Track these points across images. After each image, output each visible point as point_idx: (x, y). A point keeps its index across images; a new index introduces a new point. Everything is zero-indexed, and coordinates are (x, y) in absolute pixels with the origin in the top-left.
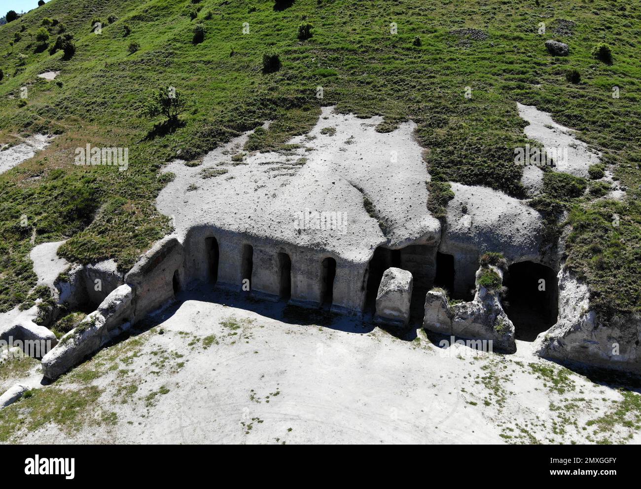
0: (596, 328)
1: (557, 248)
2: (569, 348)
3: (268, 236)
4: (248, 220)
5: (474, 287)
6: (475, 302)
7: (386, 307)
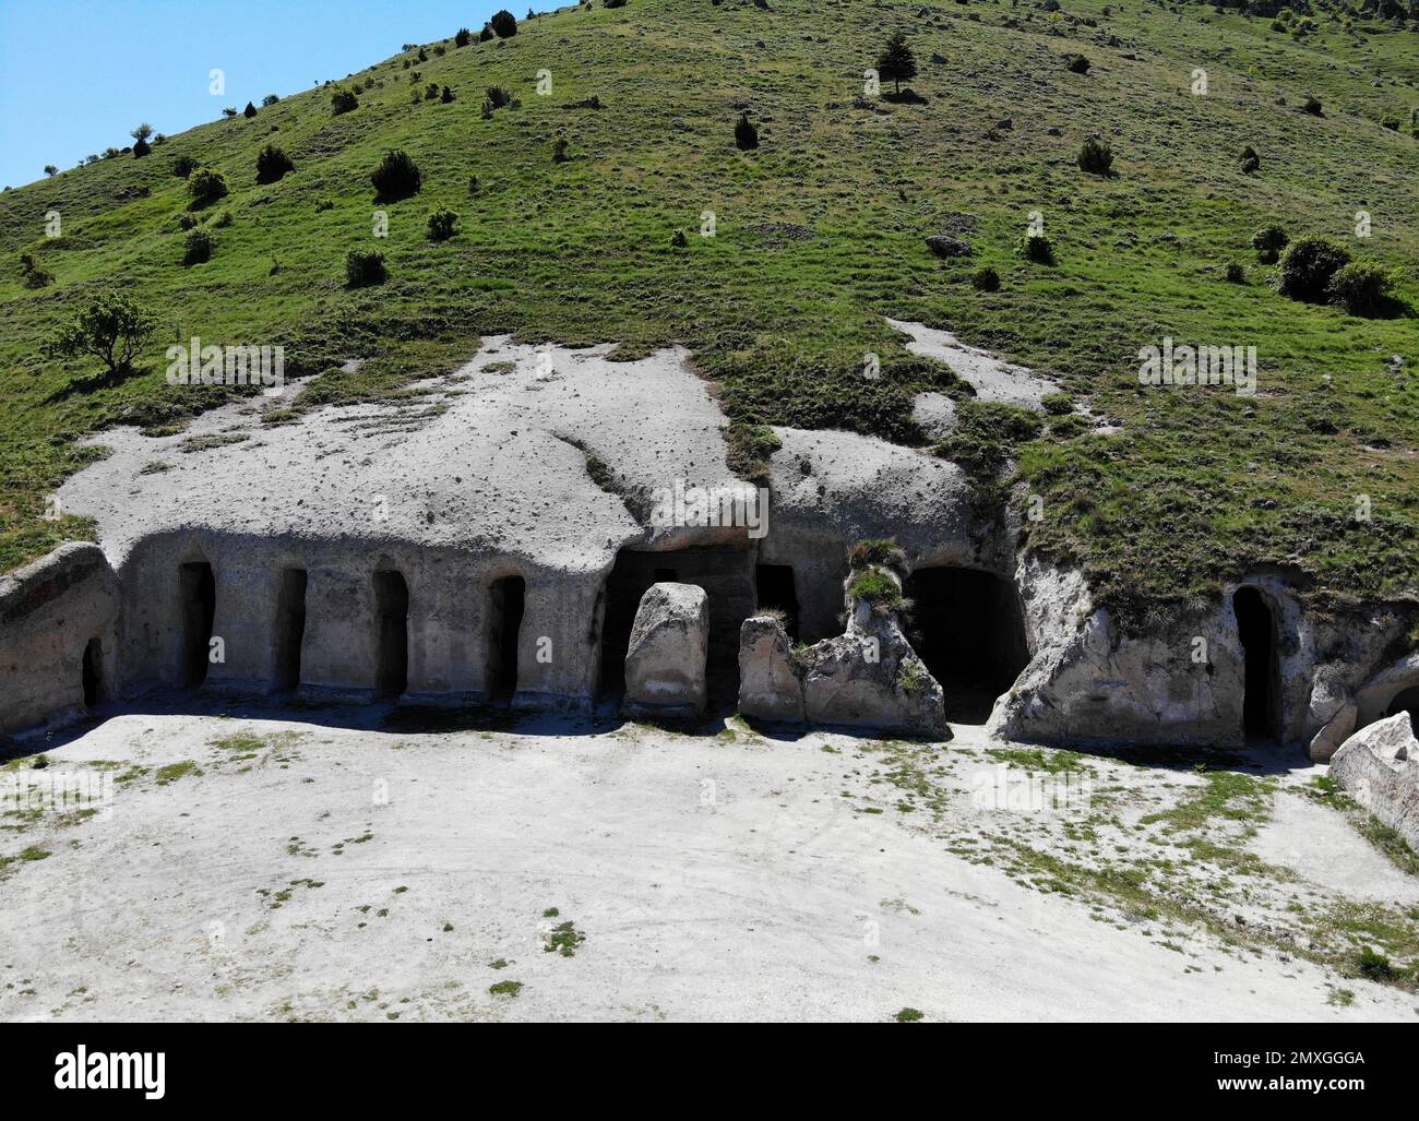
0: (1114, 648)
1: (1004, 528)
2: (1066, 708)
3: (348, 532)
4: (299, 511)
5: (843, 609)
6: (848, 635)
7: (649, 676)
